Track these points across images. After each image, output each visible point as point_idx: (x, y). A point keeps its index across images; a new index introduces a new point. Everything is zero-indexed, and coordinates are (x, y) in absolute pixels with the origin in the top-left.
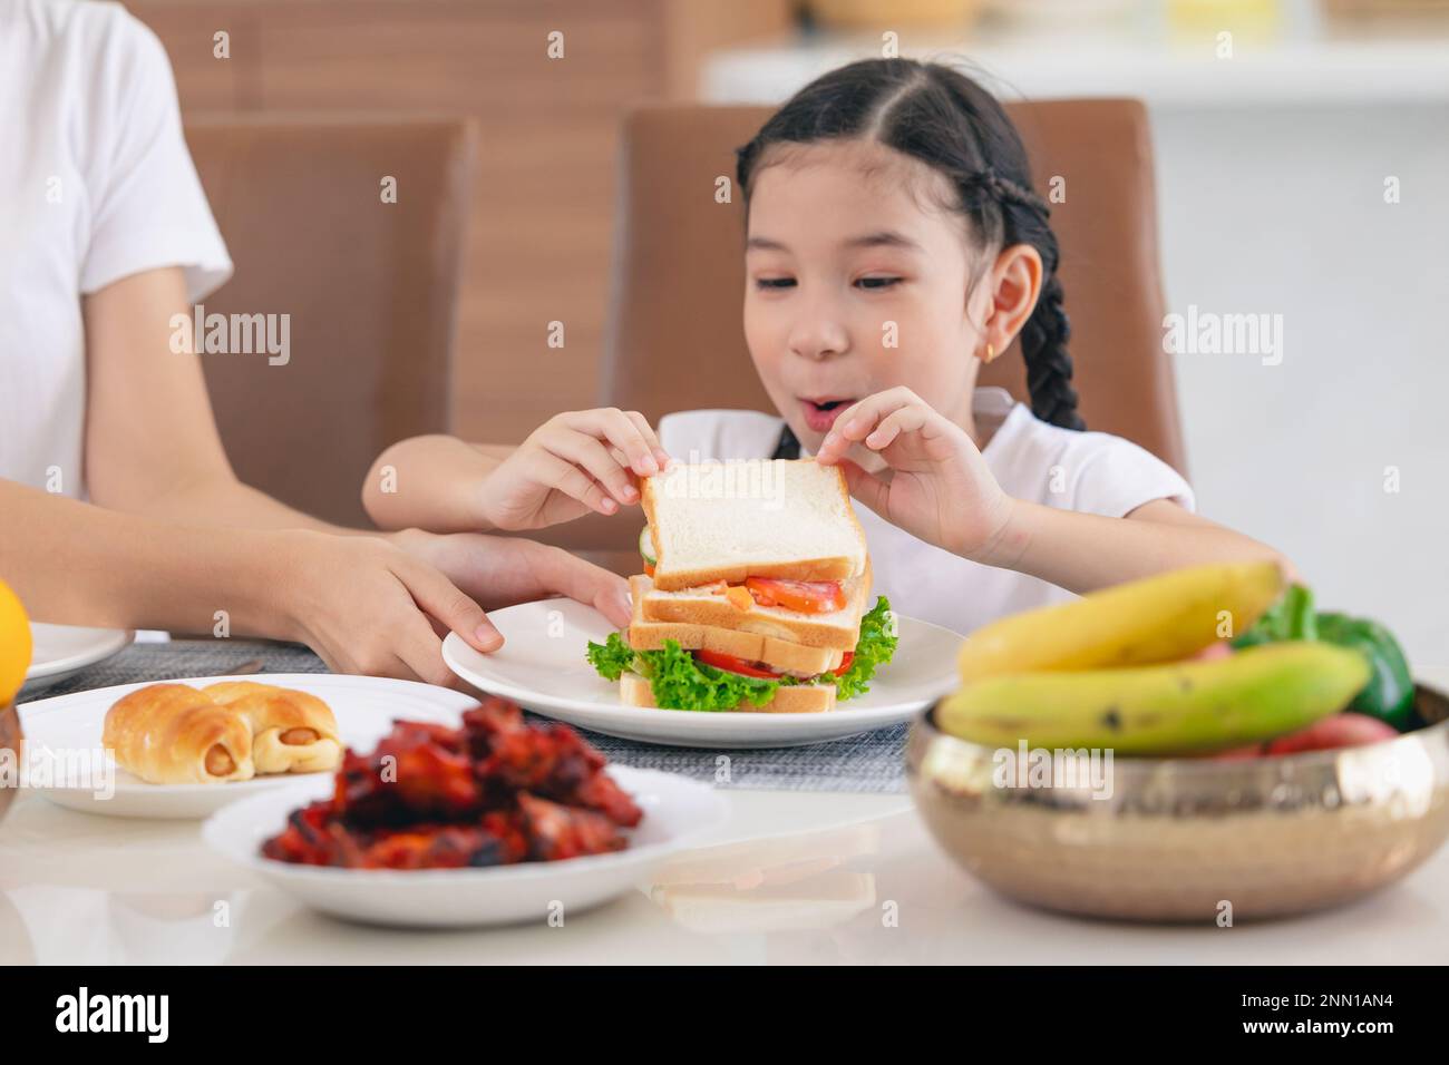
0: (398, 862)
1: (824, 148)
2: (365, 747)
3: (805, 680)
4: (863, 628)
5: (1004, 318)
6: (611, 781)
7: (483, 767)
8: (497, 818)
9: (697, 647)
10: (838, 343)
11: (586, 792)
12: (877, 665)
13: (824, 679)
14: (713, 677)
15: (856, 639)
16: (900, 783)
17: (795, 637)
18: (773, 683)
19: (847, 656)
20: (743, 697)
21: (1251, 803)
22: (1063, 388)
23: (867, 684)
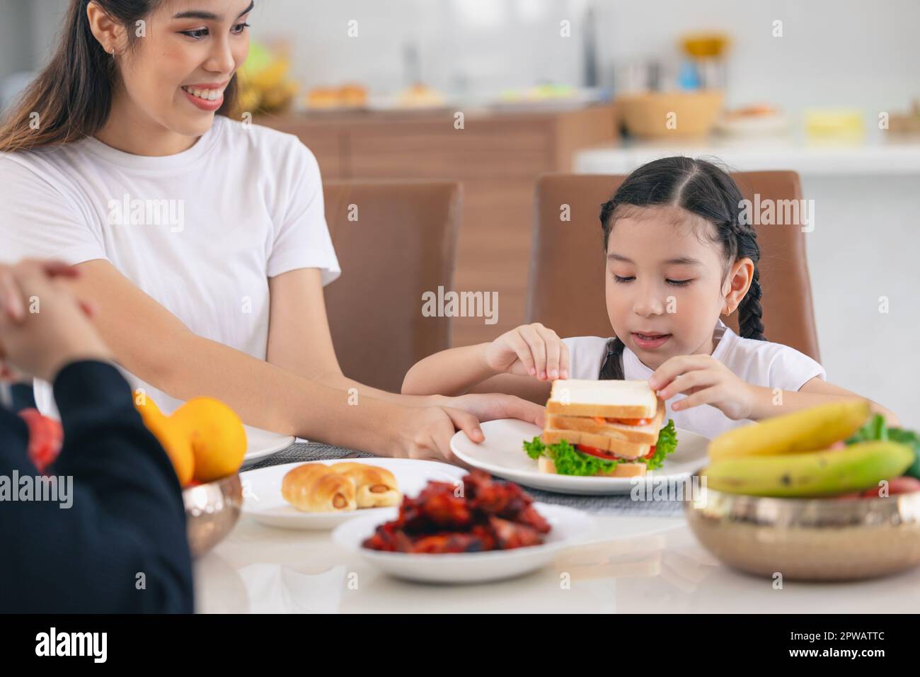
0: (430, 550)
1: (651, 210)
2: (414, 493)
3: (631, 461)
4: (661, 435)
5: (735, 294)
6: (535, 511)
7: (473, 504)
8: (479, 529)
9: (576, 442)
10: (659, 310)
11: (524, 516)
12: (667, 454)
13: (640, 460)
14: (584, 458)
15: (656, 439)
16: (680, 512)
17: (625, 438)
18: (615, 462)
19: (652, 448)
20: (599, 470)
21: (856, 522)
22: (757, 322)
23: (662, 463)
